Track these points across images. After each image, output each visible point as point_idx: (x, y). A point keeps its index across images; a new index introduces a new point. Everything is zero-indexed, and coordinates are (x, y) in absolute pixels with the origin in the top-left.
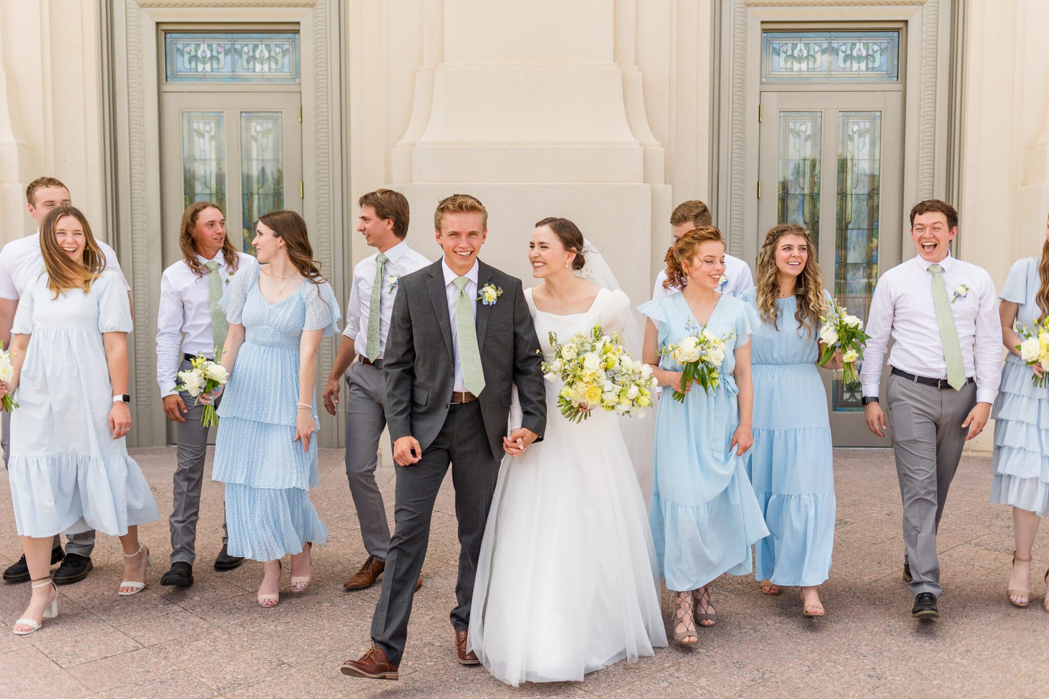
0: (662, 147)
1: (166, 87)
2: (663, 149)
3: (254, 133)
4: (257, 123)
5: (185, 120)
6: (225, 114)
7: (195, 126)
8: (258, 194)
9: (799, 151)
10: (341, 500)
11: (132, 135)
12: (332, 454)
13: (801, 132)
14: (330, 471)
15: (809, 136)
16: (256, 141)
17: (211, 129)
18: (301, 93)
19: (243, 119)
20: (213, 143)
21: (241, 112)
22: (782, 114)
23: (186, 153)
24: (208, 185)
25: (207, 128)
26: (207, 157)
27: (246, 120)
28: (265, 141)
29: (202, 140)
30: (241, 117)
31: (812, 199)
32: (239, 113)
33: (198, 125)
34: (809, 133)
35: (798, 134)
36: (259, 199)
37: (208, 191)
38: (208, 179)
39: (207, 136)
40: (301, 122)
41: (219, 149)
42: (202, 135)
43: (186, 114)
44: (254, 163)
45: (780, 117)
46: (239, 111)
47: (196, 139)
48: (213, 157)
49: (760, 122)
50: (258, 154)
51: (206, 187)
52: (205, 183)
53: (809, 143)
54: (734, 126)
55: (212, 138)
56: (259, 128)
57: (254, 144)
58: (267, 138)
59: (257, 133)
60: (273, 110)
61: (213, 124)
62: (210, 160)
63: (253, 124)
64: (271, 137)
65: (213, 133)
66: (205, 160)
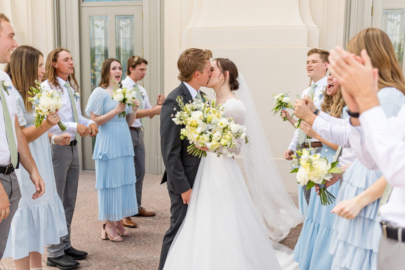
0: (318, 28)
1: (83, 4)
2: (319, 29)
3: (121, 26)
4: (123, 21)
5: (91, 20)
6: (108, 17)
7: (95, 23)
8: (123, 55)
9: (393, 30)
10: (148, 204)
11: (67, 27)
12: (154, 178)
13: (395, 20)
14: (150, 187)
15: (399, 22)
16: (122, 29)
17: (102, 24)
18: (142, 5)
19: (117, 19)
20: (103, 31)
21: (116, 16)
22: (384, 11)
23: (91, 36)
24: (101, 50)
25: (101, 24)
26: (101, 37)
27: (118, 19)
28: (126, 29)
29: (98, 29)
30: (116, 18)
31: (399, 55)
32: (115, 16)
33: (97, 22)
34: (399, 20)
35: (392, 21)
36: (123, 57)
37: (101, 53)
38: (101, 47)
39: (100, 27)
40: (143, 20)
41: (106, 33)
42: (98, 27)
43: (91, 17)
44: (121, 40)
45: (383, 12)
46: (115, 15)
47: (96, 29)
48: (103, 37)
49: (372, 15)
50: (123, 36)
51: (100, 51)
52: (99, 49)
53: (399, 26)
54: (358, 18)
55: (103, 28)
56: (124, 23)
57: (121, 31)
58: (127, 28)
59: (123, 25)
60: (130, 14)
61: (103, 22)
62: (102, 38)
63: (121, 21)
64: (129, 28)
65: (103, 26)
66: (99, 39)
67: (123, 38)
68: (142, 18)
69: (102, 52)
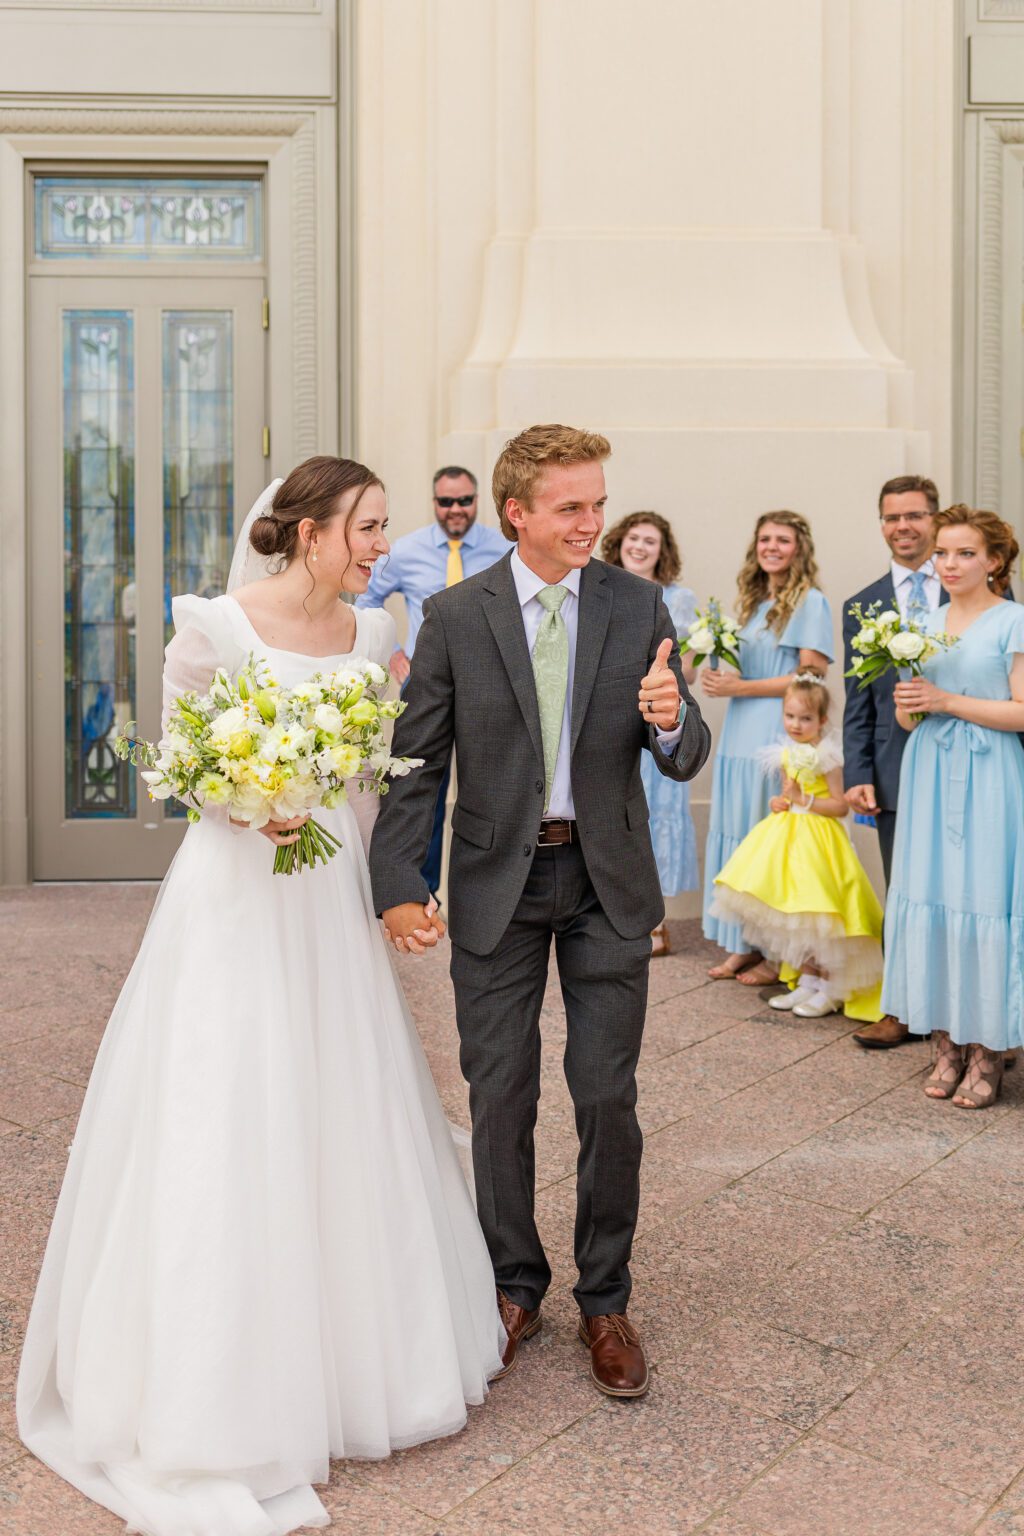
1: (38, 269)
3: (183, 346)
4: (190, 330)
5: (66, 323)
6: (133, 313)
7: (84, 334)
8: (190, 450)
16: (188, 360)
17: (110, 338)
18: (267, 278)
19: (165, 323)
20: (114, 363)
21: (164, 311)
23: (67, 381)
24: (105, 434)
26: (103, 387)
27: (171, 324)
28: (202, 359)
29: (94, 358)
30: (162, 318)
32: (160, 312)
33: (89, 333)
36: (191, 458)
37: (104, 445)
38: (104, 423)
39: (103, 350)
40: (267, 329)
41: (124, 373)
42: (94, 349)
43: (68, 313)
44: (184, 398)
46: (161, 309)
47: (85, 356)
48: (114, 385)
50: (190, 382)
51: (102, 438)
52: (99, 431)
55: (112, 354)
56: (192, 338)
57: (183, 365)
58: (206, 355)
59: (189, 345)
60: (217, 308)
61: (114, 332)
62: (108, 391)
63: (183, 332)
64: (213, 354)
65: (114, 346)
66: (99, 392)
67: (190, 391)
68: (265, 324)
69: (108, 440)
